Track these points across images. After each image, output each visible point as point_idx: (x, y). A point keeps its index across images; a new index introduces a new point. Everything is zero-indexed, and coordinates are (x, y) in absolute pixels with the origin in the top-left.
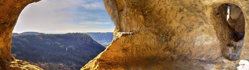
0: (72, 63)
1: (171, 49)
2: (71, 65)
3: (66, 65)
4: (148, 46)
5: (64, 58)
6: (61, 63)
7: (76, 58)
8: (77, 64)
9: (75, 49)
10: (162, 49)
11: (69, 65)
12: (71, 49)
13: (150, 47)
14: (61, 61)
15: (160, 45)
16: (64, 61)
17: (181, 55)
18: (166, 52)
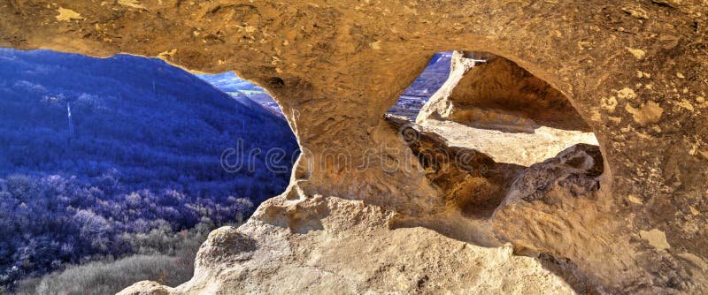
0: (104, 164)
1: (538, 90)
2: (99, 174)
3: (80, 174)
4: (497, 82)
5: (63, 151)
6: (52, 171)
7: (117, 143)
8: (125, 165)
9: (105, 108)
10: (518, 88)
11: (91, 175)
12: (89, 109)
13: (500, 84)
14: (49, 165)
15: (515, 81)
16: (65, 163)
17: (555, 102)
18: (529, 95)
